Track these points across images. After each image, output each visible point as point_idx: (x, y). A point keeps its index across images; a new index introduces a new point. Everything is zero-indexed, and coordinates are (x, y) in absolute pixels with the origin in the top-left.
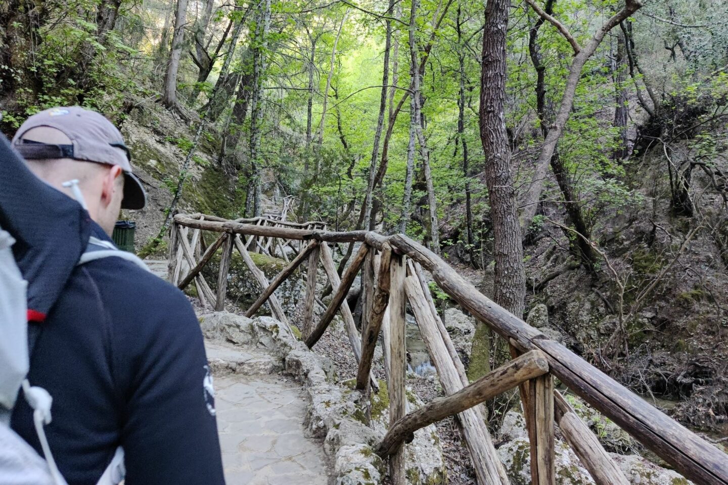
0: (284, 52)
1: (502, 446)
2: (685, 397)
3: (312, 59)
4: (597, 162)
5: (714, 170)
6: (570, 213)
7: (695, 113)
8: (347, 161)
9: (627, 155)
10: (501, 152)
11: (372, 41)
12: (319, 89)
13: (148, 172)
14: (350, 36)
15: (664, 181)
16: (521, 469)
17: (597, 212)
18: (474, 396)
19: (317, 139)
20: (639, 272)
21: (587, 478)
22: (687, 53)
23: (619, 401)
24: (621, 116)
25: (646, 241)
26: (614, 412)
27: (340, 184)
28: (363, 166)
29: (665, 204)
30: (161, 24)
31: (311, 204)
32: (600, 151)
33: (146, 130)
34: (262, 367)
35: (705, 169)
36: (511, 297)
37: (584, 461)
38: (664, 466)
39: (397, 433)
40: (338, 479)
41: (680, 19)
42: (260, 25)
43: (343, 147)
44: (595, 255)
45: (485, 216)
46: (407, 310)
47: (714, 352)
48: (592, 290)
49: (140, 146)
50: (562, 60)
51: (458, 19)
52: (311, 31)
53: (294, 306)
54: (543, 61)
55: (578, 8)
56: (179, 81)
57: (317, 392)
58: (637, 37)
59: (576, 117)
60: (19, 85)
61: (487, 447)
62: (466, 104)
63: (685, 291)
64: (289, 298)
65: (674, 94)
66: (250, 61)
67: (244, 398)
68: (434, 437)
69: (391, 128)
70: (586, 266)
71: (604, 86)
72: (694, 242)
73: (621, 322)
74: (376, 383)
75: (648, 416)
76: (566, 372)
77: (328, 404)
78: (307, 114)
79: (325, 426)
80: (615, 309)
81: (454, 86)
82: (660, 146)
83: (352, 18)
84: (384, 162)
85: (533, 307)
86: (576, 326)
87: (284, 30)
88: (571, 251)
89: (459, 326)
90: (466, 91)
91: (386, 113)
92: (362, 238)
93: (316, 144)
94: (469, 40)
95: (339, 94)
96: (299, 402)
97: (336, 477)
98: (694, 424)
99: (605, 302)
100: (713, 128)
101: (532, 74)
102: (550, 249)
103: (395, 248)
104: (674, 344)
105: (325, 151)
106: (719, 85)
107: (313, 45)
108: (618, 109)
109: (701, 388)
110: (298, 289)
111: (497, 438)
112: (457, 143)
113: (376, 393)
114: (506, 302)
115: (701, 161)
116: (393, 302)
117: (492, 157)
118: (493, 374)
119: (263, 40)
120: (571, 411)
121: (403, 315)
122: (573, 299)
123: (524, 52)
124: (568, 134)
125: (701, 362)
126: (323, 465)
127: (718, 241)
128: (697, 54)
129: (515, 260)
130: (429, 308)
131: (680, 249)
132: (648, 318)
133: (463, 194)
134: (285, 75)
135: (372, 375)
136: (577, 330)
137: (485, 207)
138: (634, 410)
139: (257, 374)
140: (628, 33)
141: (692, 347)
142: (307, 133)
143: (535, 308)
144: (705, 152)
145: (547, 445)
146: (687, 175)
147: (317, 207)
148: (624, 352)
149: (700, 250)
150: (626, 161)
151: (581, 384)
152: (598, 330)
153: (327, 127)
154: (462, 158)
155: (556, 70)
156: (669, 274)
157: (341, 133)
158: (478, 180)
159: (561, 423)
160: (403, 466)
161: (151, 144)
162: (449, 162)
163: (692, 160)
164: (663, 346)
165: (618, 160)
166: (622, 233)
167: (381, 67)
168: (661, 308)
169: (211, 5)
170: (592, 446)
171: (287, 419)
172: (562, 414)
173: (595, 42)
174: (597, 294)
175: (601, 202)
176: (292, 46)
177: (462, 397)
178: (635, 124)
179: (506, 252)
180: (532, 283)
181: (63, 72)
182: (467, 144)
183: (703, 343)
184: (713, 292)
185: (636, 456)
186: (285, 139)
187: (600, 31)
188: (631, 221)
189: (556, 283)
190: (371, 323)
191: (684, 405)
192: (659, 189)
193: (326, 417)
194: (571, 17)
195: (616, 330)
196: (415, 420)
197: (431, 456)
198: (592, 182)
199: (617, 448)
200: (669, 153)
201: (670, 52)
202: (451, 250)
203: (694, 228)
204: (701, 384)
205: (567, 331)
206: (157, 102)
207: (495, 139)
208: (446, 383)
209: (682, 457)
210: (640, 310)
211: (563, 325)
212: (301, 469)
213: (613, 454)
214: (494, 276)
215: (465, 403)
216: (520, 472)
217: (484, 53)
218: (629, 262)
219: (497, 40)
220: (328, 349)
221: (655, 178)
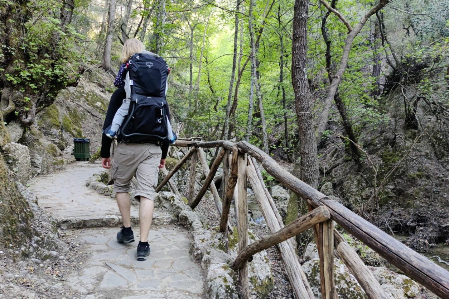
0: (174, 36)
1: (305, 263)
2: (412, 234)
3: (192, 40)
4: (362, 98)
5: (431, 101)
6: (346, 129)
7: (420, 67)
8: (214, 101)
9: (380, 94)
10: (305, 92)
11: (227, 28)
12: (196, 58)
13: (96, 110)
14: (214, 25)
15: (402, 109)
16: (316, 276)
17: (362, 128)
18: (287, 234)
19: (196, 88)
20: (386, 162)
21: (354, 280)
22: (416, 31)
23: (372, 235)
24: (376, 70)
25: (390, 144)
26: (369, 241)
27: (210, 115)
28: (224, 104)
29: (402, 122)
30: (100, 20)
31: (193, 127)
32: (364, 91)
33: (94, 84)
34: (165, 220)
35: (425, 101)
36: (310, 177)
37: (351, 270)
38: (399, 273)
39: (243, 256)
40: (209, 283)
41: (413, 10)
42: (159, 19)
43: (211, 93)
44: (360, 153)
45: (296, 132)
46: (248, 185)
47: (429, 208)
48: (358, 174)
49: (91, 94)
50: (342, 37)
51: (279, 13)
52: (191, 23)
53: (184, 186)
54: (330, 38)
55: (352, 5)
56: (112, 55)
57: (197, 234)
58: (386, 22)
59: (349, 71)
60: (15, 58)
61: (295, 263)
62: (284, 65)
63: (413, 173)
64: (181, 181)
65: (409, 56)
66: (154, 41)
67: (155, 238)
68: (266, 259)
69: (239, 80)
70: (355, 160)
71: (366, 53)
72: (419, 144)
73: (375, 191)
74: (232, 228)
75: (389, 243)
76: (340, 218)
77: (203, 240)
78: (189, 73)
79: (201, 253)
80: (372, 184)
81: (277, 54)
82: (399, 88)
83: (215, 14)
84: (236, 101)
85: (323, 184)
86: (349, 195)
87: (174, 22)
88: (346, 151)
89: (281, 196)
90: (284, 57)
91: (236, 72)
92: (221, 145)
93: (195, 91)
94: (285, 26)
95: (208, 60)
96: (187, 240)
97: (208, 282)
98: (416, 249)
99: (366, 180)
100: (431, 76)
101: (323, 46)
102: (334, 150)
103: (240, 149)
104: (406, 204)
105: (201, 95)
106: (435, 50)
107: (192, 31)
108: (374, 66)
109: (421, 228)
110: (186, 176)
111: (303, 259)
112: (279, 89)
113: (231, 234)
114: (308, 181)
115: (424, 96)
116: (239, 181)
117: (299, 95)
118: (298, 221)
119: (161, 28)
120: (343, 241)
121: (245, 188)
122: (347, 179)
123: (319, 32)
124: (344, 81)
125: (421, 214)
126: (201, 275)
127: (432, 144)
128: (422, 32)
129: (313, 156)
130: (260, 184)
131: (410, 148)
132: (391, 189)
133: (283, 119)
134: (176, 50)
135: (229, 224)
136: (350, 197)
137: (296, 126)
138: (380, 239)
139: (162, 224)
140: (381, 19)
141: (416, 205)
142: (190, 85)
143: (325, 184)
144: (426, 90)
145: (330, 261)
146: (415, 105)
147: (197, 129)
148: (377, 209)
149: (422, 149)
150: (379, 98)
151: (349, 225)
152: (362, 196)
153: (202, 81)
154: (282, 98)
155: (337, 43)
156: (404, 163)
157: (210, 84)
158: (291, 110)
159: (338, 248)
160: (247, 275)
161: (97, 93)
162: (274, 100)
163: (418, 96)
164: (399, 205)
165: (374, 97)
166: (376, 140)
167: (233, 44)
168: (399, 183)
169: (130, 8)
170: (356, 261)
171: (180, 249)
172: (339, 243)
173: (361, 24)
174: (361, 176)
175: (364, 122)
176: (179, 32)
177: (280, 234)
178: (385, 75)
179: (307, 152)
180: (323, 170)
181: (42, 50)
182: (285, 89)
183: (422, 203)
184: (429, 173)
185: (383, 267)
186: (177, 88)
187: (364, 18)
188: (381, 133)
189: (337, 170)
190: (227, 194)
191: (411, 238)
192: (398, 113)
193: (202, 248)
194: (347, 11)
195: (372, 196)
196: (253, 248)
197: (264, 269)
198: (359, 110)
199: (372, 263)
200: (404, 92)
201: (406, 31)
202: (276, 152)
203: (418, 136)
204: (421, 226)
205: (343, 197)
206: (100, 67)
207: (301, 85)
208: (271, 227)
209: (409, 266)
210: (386, 184)
211: (341, 194)
212: (188, 278)
213: (369, 266)
214: (300, 166)
215: (282, 238)
216: (316, 278)
217: (294, 32)
218: (381, 157)
219: (302, 24)
220: (204, 210)
221: (396, 107)
